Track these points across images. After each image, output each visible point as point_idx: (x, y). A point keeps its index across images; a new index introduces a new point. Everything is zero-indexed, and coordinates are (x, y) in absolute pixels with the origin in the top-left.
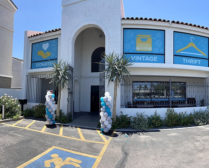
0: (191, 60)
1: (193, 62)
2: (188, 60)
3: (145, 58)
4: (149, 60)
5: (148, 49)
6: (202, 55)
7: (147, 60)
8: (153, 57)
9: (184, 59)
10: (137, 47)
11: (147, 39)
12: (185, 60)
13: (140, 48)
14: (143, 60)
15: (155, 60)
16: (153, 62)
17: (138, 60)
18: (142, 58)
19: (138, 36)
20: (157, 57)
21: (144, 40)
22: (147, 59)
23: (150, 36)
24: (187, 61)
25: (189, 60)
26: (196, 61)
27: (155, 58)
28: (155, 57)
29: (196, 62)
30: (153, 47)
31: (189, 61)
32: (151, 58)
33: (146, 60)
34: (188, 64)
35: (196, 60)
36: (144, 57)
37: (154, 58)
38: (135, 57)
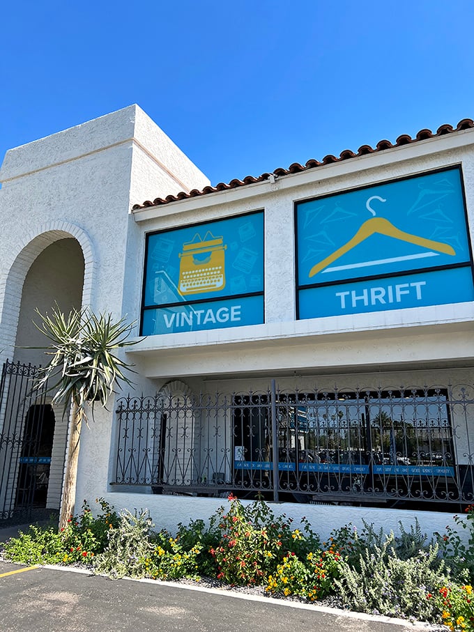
0: (373, 290)
1: (386, 298)
2: (360, 293)
3: (203, 316)
4: (214, 322)
5: (213, 283)
6: (431, 254)
7: (210, 320)
8: (226, 309)
9: (342, 295)
10: (182, 284)
11: (210, 253)
12: (348, 298)
13: (189, 287)
14: (199, 323)
15: (235, 316)
16: (229, 324)
17: (182, 325)
18: (195, 317)
19: (186, 248)
20: (239, 307)
21: (202, 258)
22: (210, 317)
23: (220, 241)
24: (354, 298)
25: (365, 291)
26: (399, 289)
27: (234, 310)
28: (233, 308)
29: (399, 293)
30: (229, 274)
31: (365, 297)
32: (224, 312)
33: (204, 323)
34: (361, 308)
35: (398, 287)
36: (199, 313)
37: (229, 312)
38: (176, 316)
